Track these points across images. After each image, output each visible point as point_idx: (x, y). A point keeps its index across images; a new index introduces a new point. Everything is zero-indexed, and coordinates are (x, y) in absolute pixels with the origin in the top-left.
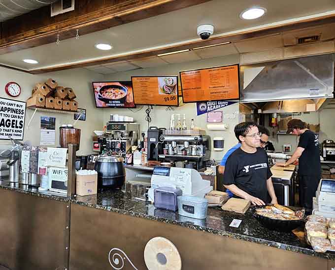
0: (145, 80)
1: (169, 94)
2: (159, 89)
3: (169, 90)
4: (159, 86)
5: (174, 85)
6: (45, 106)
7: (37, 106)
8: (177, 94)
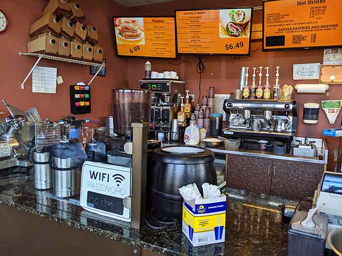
0: (197, 15)
1: (236, 36)
2: (220, 28)
3: (237, 30)
4: (220, 24)
5: (244, 22)
6: (58, 53)
7: (47, 51)
8: (249, 36)
